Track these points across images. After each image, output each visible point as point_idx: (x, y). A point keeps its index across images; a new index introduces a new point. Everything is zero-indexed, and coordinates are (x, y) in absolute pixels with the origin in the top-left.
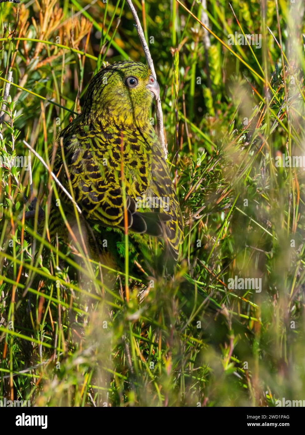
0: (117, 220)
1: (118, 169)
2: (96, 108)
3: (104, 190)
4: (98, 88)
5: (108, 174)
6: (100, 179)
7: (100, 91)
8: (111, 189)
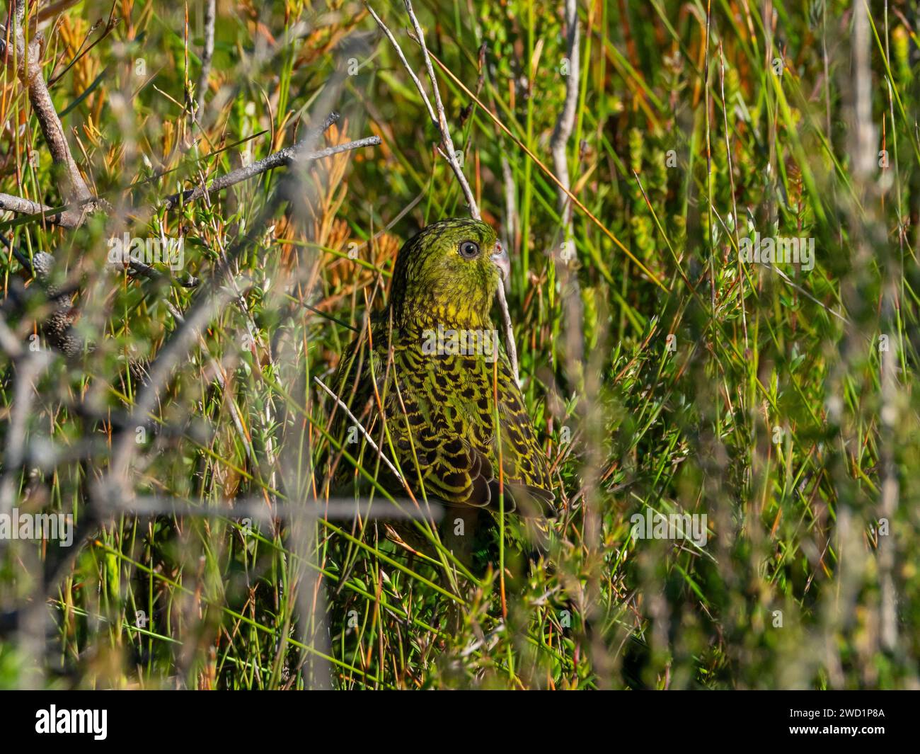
0: (464, 494)
1: (448, 404)
2: (413, 293)
3: (435, 444)
4: (414, 260)
5: (433, 414)
6: (424, 426)
7: (419, 264)
8: (444, 441)
